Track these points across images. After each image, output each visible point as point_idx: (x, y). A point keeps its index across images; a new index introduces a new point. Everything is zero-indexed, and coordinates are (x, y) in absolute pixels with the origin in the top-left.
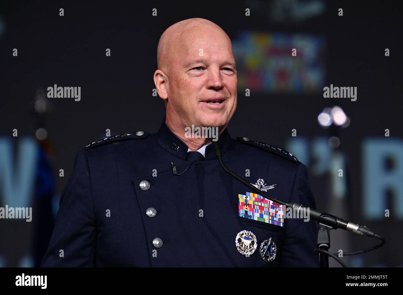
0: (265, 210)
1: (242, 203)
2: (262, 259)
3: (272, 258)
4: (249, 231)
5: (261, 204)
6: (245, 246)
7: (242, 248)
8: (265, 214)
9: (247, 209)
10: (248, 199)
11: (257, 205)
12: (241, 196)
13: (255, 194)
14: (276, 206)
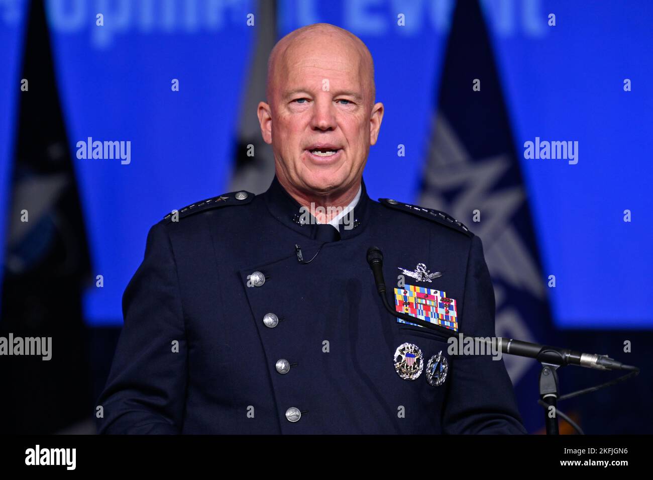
0: (432, 311)
1: (399, 301)
2: (428, 383)
3: (441, 380)
4: (412, 344)
5: (426, 302)
6: (407, 366)
7: (404, 370)
8: (432, 317)
9: (407, 310)
10: (408, 295)
11: (420, 304)
12: (398, 292)
13: (416, 287)
14: (446, 304)
